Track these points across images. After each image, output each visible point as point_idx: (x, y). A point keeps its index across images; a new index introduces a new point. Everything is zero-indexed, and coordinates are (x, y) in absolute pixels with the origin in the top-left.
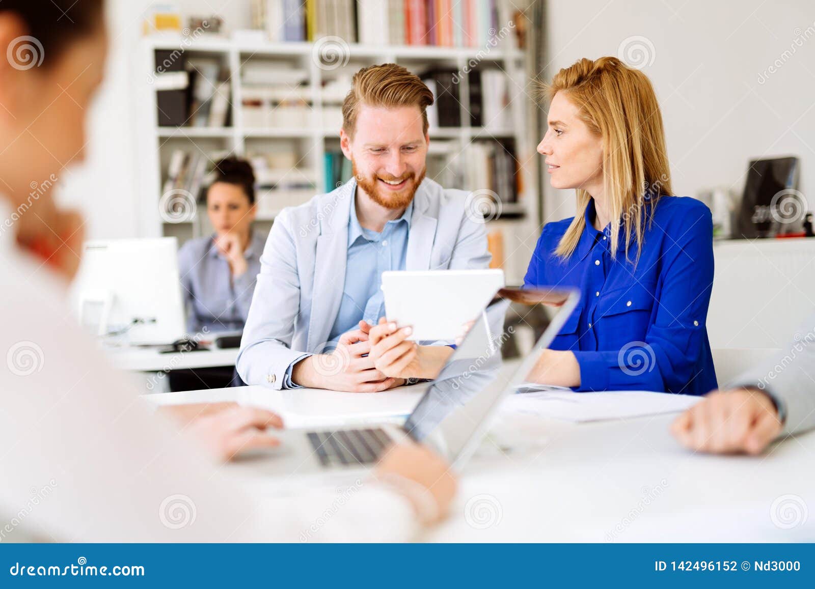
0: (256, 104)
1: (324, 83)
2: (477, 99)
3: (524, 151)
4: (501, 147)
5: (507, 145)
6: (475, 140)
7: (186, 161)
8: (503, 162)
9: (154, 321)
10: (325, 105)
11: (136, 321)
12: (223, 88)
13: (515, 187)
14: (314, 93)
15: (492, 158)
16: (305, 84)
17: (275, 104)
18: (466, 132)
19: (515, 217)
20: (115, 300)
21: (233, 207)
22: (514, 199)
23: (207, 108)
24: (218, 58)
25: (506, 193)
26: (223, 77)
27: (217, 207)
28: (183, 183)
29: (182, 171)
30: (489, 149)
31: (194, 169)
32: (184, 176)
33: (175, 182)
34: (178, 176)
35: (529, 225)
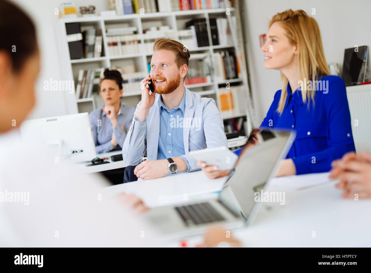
0: (115, 44)
1: (144, 32)
2: (215, 32)
3: (239, 53)
4: (227, 54)
5: (231, 51)
6: (215, 51)
7: (85, 73)
8: (229, 59)
9: (82, 151)
10: (145, 41)
11: (74, 152)
12: (99, 38)
13: (236, 71)
14: (141, 36)
15: (224, 58)
16: (135, 33)
17: (123, 43)
18: (211, 48)
19: (238, 84)
20: (63, 143)
21: (111, 89)
22: (236, 77)
23: (93, 48)
24: (95, 24)
25: (232, 74)
26: (98, 33)
27: (104, 90)
28: (85, 84)
29: (84, 79)
30: (223, 54)
31: (90, 77)
32: (86, 81)
33: (81, 84)
34: (82, 81)
35: (245, 87)
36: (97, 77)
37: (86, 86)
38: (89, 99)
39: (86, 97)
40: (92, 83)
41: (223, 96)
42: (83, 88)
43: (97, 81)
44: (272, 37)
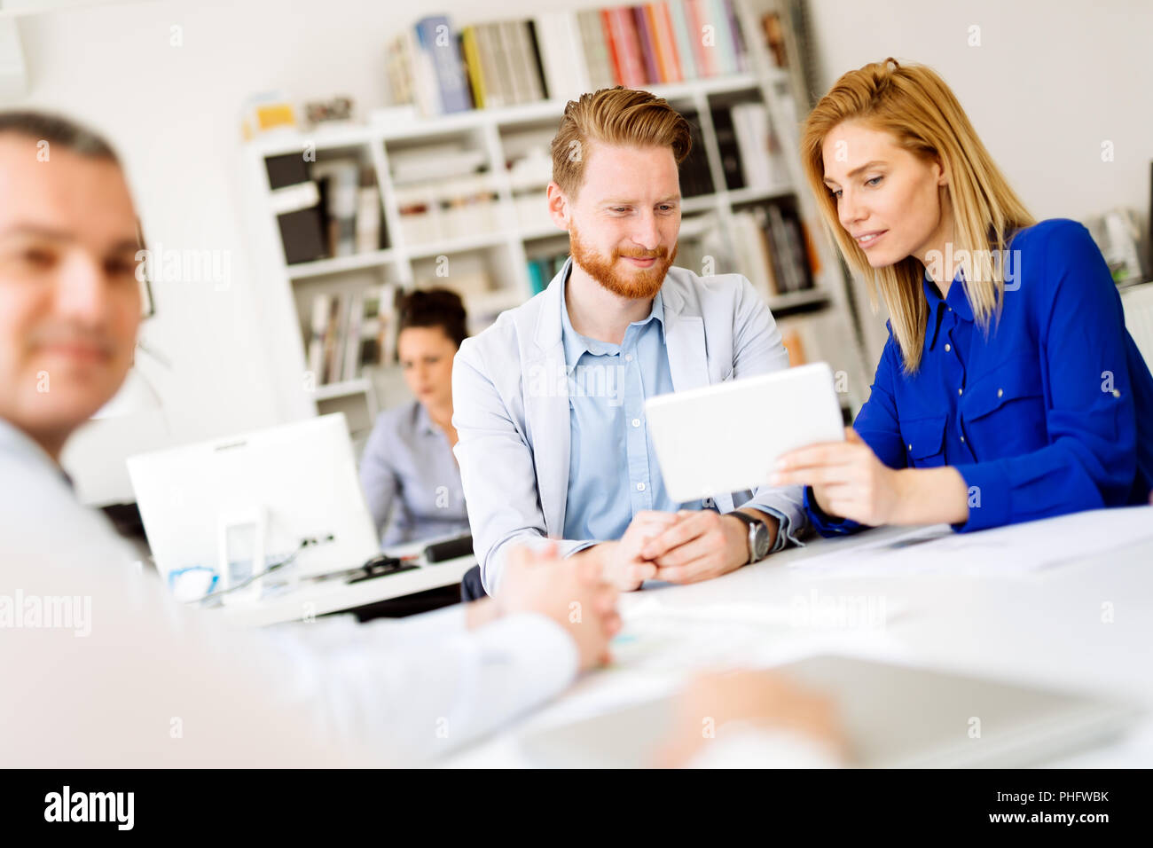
0: (419, 210)
1: (510, 165)
2: (730, 150)
4: (776, 215)
5: (785, 207)
6: (737, 208)
7: (335, 307)
8: (783, 232)
9: (331, 538)
10: (516, 194)
11: (306, 543)
12: (369, 196)
13: (808, 266)
14: (498, 180)
15: (766, 229)
16: (482, 170)
17: (446, 205)
18: (722, 199)
19: (816, 307)
20: (270, 516)
21: (430, 361)
22: (809, 283)
23: (351, 228)
24: (354, 154)
25: (794, 276)
26: (367, 180)
28: (335, 340)
29: (331, 323)
30: (760, 216)
31: (348, 318)
32: (336, 330)
33: (324, 342)
34: (326, 331)
35: (839, 316)
36: (371, 313)
37: (338, 345)
39: (342, 380)
40: (359, 336)
42: (329, 354)
43: (371, 329)
44: (861, 171)
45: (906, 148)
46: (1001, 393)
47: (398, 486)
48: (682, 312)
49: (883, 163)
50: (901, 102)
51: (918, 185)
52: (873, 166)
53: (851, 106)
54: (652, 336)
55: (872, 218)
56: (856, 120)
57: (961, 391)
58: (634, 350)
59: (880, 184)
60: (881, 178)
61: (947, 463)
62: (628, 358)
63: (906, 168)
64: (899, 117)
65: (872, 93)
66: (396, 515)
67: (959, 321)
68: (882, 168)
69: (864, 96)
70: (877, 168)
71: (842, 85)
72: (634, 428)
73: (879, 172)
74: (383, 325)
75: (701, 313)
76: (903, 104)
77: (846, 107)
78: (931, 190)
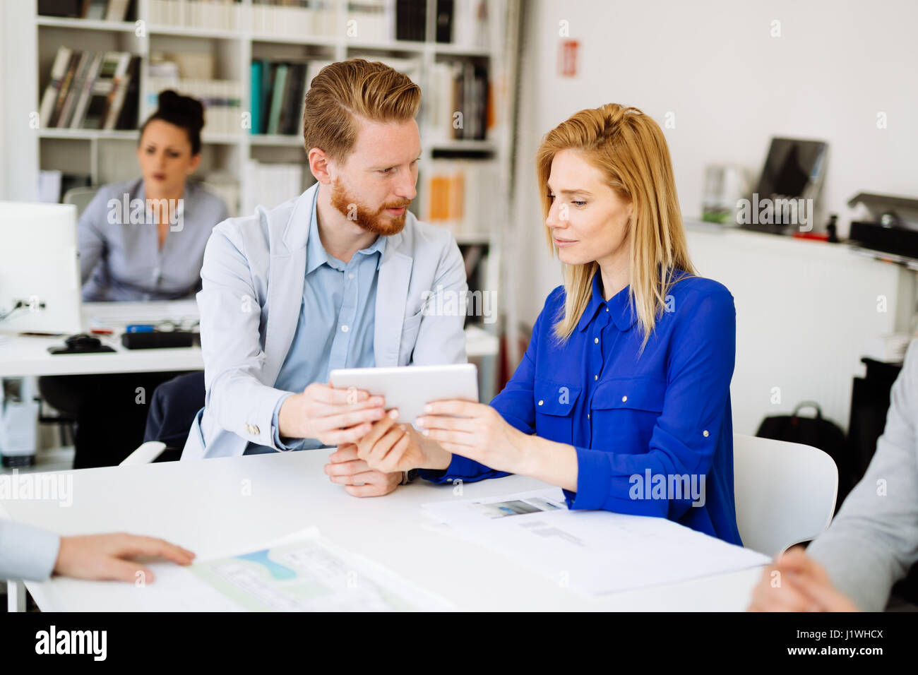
2: (446, 7)
3: (501, 75)
4: (471, 71)
5: (479, 66)
6: (440, 58)
7: (75, 61)
8: (473, 87)
9: (42, 306)
10: (255, 0)
13: (485, 120)
15: (460, 80)
18: (431, 48)
19: (482, 156)
21: (171, 154)
22: (482, 136)
25: (473, 128)
27: (151, 150)
28: (69, 89)
29: (70, 74)
30: (457, 70)
31: (85, 73)
32: (72, 81)
33: (59, 89)
34: (62, 81)
35: (500, 167)
36: (107, 74)
37: (72, 96)
38: (75, 132)
39: (68, 125)
40: (90, 92)
41: (439, 184)
42: (60, 101)
43: (104, 87)
44: (572, 192)
45: (611, 186)
46: (625, 399)
47: (105, 251)
48: (398, 248)
49: (588, 193)
50: (620, 150)
51: (612, 216)
52: (581, 193)
53: (579, 139)
54: (371, 265)
55: (569, 230)
56: (580, 151)
57: (596, 377)
58: (356, 271)
59: (582, 207)
60: (585, 203)
61: (571, 444)
62: (351, 276)
63: (606, 200)
64: (613, 163)
65: (599, 134)
66: (96, 271)
67: (611, 324)
68: (588, 197)
69: (592, 134)
70: (584, 196)
71: (578, 118)
72: (342, 332)
73: (584, 198)
74: (115, 87)
75: (413, 256)
76: (621, 152)
77: (575, 138)
78: (621, 221)
